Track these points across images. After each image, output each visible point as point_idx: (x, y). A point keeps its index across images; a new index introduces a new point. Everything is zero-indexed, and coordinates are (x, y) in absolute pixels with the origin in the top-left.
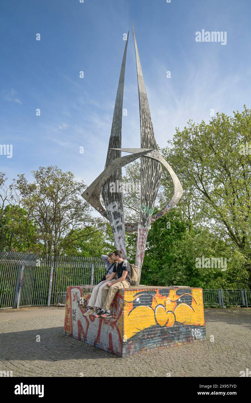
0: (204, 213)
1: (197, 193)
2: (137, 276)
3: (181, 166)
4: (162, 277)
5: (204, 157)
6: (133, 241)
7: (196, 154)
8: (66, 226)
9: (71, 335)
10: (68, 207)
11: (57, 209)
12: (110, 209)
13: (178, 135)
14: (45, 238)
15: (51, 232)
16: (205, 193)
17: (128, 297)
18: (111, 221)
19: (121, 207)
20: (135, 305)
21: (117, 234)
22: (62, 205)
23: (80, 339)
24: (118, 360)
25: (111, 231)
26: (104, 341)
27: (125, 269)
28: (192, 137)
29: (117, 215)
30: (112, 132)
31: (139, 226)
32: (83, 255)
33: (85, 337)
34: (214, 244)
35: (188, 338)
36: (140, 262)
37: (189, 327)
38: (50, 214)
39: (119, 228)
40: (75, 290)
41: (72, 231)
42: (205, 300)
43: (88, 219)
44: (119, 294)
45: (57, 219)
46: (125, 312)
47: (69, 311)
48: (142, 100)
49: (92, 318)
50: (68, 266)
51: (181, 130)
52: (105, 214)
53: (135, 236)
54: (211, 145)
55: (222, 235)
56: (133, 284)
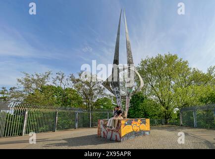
0: (151, 94)
1: (149, 85)
2: (126, 115)
3: (143, 75)
4: (135, 116)
5: (153, 71)
6: (124, 103)
7: (149, 70)
8: (95, 97)
9: (101, 137)
10: (96, 89)
11: (91, 90)
12: (115, 90)
13: (142, 62)
14: (86, 102)
15: (89, 99)
16: (152, 86)
17: (123, 122)
18: (115, 95)
19: (119, 89)
20: (125, 125)
21: (118, 100)
22: (93, 88)
23: (104, 137)
24: (119, 143)
25: (115, 99)
26: (114, 137)
27: (121, 113)
28: (148, 63)
29: (118, 92)
30: (115, 58)
31: (127, 97)
32: (103, 109)
33: (106, 137)
34: (154, 104)
35: (144, 135)
36: (127, 110)
37: (144, 131)
38: (88, 92)
39: (119, 97)
40: (101, 121)
41: (98, 99)
42: (150, 123)
43: (105, 94)
44: (119, 121)
45: (91, 94)
46: (122, 127)
47: (99, 128)
48: (128, 44)
49: (109, 130)
50: (98, 113)
51: (144, 60)
52: (112, 92)
53: (125, 101)
54: (155, 67)
55: (157, 101)
56: (124, 118)
